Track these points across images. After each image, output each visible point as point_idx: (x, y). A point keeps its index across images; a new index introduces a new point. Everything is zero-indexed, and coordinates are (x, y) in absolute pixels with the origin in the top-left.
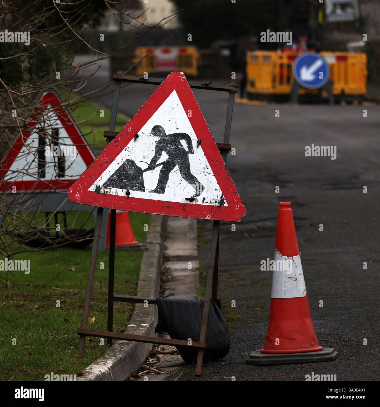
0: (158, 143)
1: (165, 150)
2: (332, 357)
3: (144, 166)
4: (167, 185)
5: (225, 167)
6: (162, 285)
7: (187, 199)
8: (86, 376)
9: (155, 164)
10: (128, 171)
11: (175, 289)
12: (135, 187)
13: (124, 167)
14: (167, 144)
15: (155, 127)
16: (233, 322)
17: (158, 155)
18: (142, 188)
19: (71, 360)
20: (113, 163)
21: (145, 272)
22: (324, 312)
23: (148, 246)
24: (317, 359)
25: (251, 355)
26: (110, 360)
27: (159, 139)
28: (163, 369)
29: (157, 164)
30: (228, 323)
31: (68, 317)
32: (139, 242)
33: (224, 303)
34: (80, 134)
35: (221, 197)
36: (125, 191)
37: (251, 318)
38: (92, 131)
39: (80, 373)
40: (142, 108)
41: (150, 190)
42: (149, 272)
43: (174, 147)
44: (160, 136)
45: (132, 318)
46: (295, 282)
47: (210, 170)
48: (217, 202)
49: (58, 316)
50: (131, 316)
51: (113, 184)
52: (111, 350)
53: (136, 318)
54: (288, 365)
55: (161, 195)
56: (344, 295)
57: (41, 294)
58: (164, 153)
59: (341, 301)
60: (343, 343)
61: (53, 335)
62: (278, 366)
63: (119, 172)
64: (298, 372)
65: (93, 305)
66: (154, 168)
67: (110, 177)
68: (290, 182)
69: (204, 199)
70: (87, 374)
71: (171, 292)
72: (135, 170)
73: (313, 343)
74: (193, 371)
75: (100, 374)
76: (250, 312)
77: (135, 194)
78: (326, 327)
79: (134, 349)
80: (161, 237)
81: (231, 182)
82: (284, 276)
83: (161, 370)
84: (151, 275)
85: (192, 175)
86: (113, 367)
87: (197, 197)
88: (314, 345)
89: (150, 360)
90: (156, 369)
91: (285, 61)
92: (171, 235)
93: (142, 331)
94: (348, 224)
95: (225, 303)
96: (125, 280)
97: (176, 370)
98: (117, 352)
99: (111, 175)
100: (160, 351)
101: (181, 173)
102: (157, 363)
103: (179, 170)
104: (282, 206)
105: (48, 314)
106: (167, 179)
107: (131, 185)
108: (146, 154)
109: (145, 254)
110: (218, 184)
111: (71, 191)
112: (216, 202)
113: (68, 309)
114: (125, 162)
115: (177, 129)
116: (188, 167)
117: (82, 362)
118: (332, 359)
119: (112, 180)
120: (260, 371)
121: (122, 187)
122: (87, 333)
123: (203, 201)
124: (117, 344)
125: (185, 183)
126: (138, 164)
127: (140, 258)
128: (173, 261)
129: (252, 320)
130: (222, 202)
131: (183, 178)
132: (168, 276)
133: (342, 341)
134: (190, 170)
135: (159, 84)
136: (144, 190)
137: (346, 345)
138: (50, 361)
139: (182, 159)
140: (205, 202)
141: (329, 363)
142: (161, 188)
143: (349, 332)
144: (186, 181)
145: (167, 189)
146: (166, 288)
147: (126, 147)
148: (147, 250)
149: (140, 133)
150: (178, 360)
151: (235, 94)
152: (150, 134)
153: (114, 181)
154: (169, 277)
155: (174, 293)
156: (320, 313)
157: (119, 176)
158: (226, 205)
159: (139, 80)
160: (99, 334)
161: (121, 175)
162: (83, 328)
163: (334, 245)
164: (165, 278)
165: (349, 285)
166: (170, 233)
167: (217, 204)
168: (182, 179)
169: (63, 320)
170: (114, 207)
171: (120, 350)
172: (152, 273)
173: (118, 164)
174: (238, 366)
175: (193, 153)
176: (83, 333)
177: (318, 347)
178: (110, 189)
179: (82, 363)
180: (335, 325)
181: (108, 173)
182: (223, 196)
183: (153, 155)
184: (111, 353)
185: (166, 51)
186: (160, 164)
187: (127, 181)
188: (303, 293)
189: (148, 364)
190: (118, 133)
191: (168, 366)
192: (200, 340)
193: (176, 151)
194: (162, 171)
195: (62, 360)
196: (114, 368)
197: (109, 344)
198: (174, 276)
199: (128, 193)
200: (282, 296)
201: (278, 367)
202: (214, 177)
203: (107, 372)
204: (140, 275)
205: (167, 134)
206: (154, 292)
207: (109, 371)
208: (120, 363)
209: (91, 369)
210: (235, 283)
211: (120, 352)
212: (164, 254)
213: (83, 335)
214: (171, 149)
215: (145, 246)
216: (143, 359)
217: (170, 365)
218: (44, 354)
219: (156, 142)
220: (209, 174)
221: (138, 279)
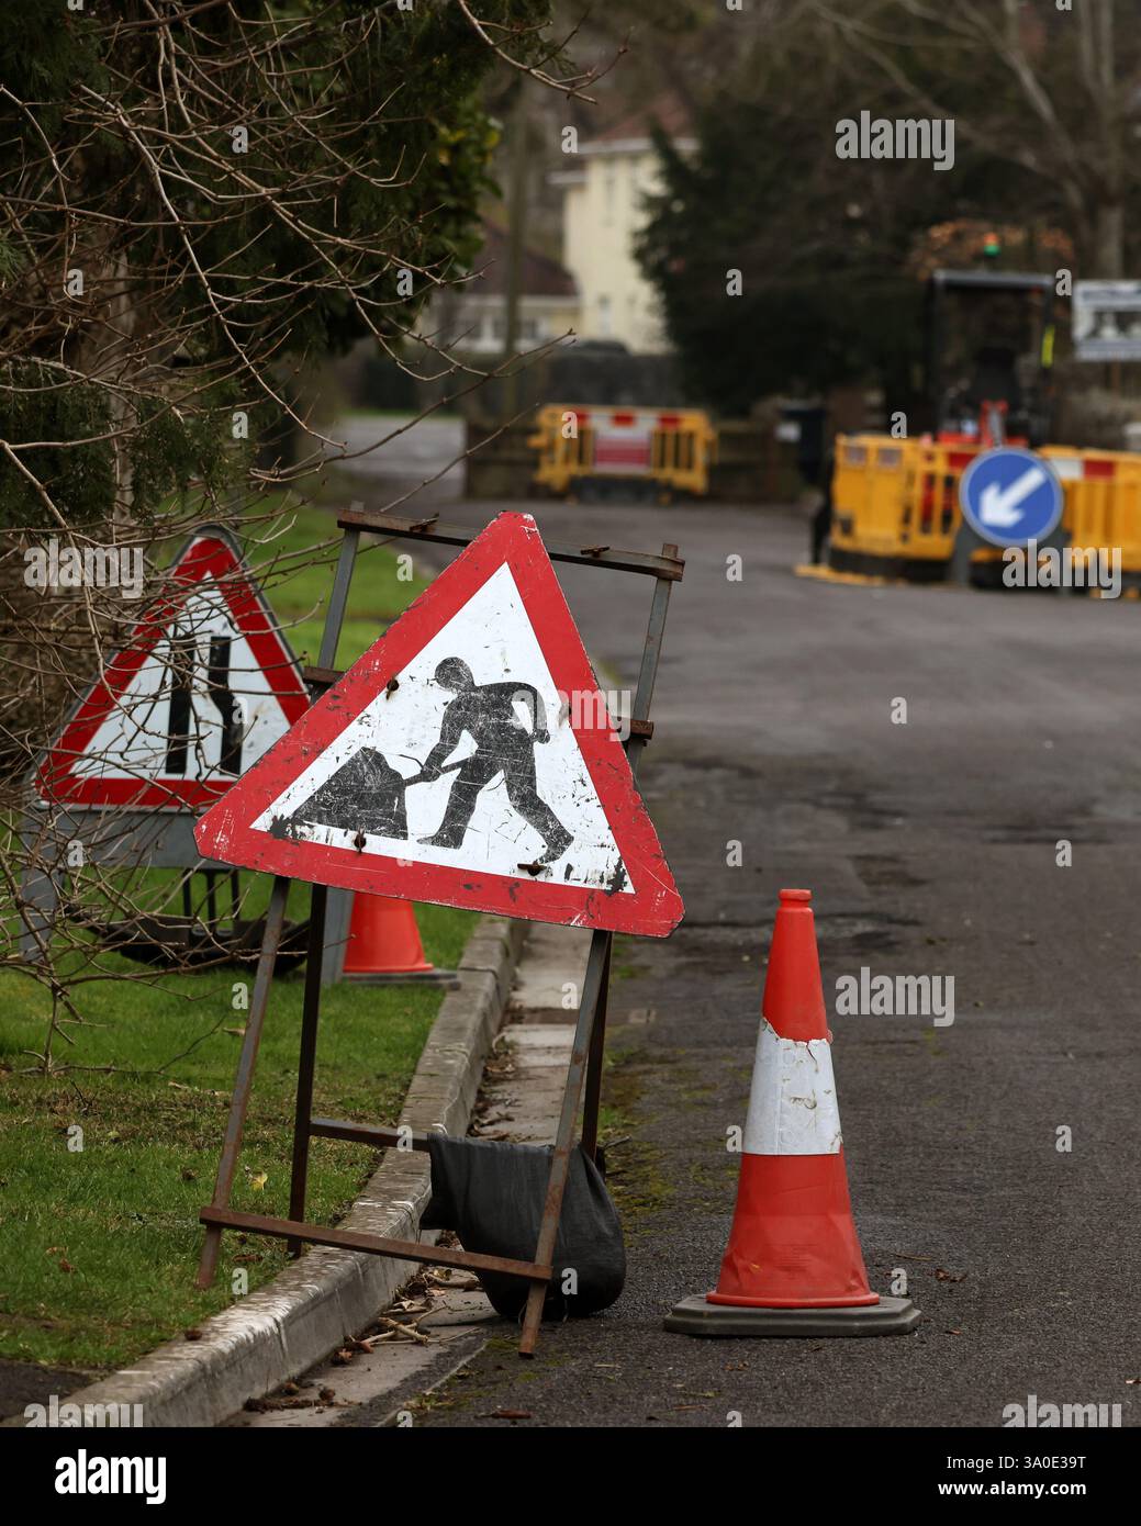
0: (454, 706)
1: (470, 728)
2: (904, 1325)
3: (408, 770)
4: (470, 824)
5: (632, 784)
6: (483, 1089)
7: (521, 867)
8: (208, 1340)
9: (439, 764)
10: (365, 782)
11: (517, 1103)
12: (381, 826)
13: (354, 767)
14: (476, 711)
15: (446, 662)
16: (655, 1208)
17: (449, 739)
18: (399, 829)
19: (175, 1293)
20: (323, 755)
21: (437, 1050)
22: (911, 1195)
23: (461, 977)
24: (861, 1328)
25: (680, 1305)
26: (285, 1298)
27: (455, 696)
28: (433, 1331)
29: (444, 765)
30: (642, 1208)
31: (194, 1169)
32: (438, 965)
33: (642, 1152)
34: (289, 660)
35: (618, 867)
36: (352, 834)
37: (707, 1200)
38: (305, 656)
39: (193, 1332)
40: (413, 607)
41: (422, 837)
42: (448, 1053)
43: (494, 720)
44: (458, 687)
45: (373, 1183)
46: (812, 1112)
47: (591, 788)
48: (605, 881)
49: (169, 1165)
50: (370, 1176)
51: (320, 814)
52: (295, 1271)
53: (384, 1181)
54: (776, 1340)
55: (451, 850)
56: (976, 1148)
57: (135, 1098)
58: (466, 734)
59: (964, 1163)
60: (946, 1285)
61: (140, 1219)
62: (752, 1340)
63: (338, 781)
64: (801, 1361)
65: (272, 1140)
66: (435, 777)
67: (312, 793)
68: (897, 814)
69: (569, 869)
70: (213, 1335)
71: (503, 1112)
72: (383, 778)
73: (853, 1283)
74: (517, 1341)
75: (251, 1336)
76: (709, 1181)
77: (378, 845)
78: (907, 1237)
79: (360, 1272)
80: (506, 953)
81: (647, 825)
82: (782, 1092)
83: (427, 1333)
84: (451, 1062)
85: (541, 802)
86: (290, 1320)
87: (551, 864)
88: (856, 1288)
89: (405, 1304)
90: (416, 1329)
91: (941, 467)
92: (539, 948)
93: (392, 1221)
94: (1032, 943)
95: (648, 1151)
96: (378, 1072)
97: (470, 1335)
98: (308, 1276)
99: (317, 788)
100: (438, 1279)
101: (510, 795)
102: (424, 1311)
103: (504, 786)
104: (786, 900)
105: (142, 1157)
106: (471, 809)
107: (370, 821)
108: (415, 737)
109: (450, 999)
110: (610, 832)
111: (204, 827)
112: (602, 881)
113: (198, 1147)
114: (357, 755)
115: (507, 670)
116: (532, 781)
117: (204, 1300)
118: (901, 1331)
119: (317, 804)
120: (698, 1353)
121: (344, 825)
122: (225, 1221)
123: (567, 876)
124: (314, 1254)
125: (519, 820)
126: (394, 763)
127: (432, 1010)
128: (530, 1022)
129: (707, 1204)
130: (617, 882)
131: (515, 807)
132: (507, 1063)
133: (942, 1279)
134: (535, 788)
135: (465, 543)
136: (405, 836)
137: (950, 1291)
138: (118, 1293)
139: (515, 756)
140: (571, 877)
141: (893, 1341)
142: (451, 833)
143: (970, 1254)
144: (522, 818)
145: (468, 836)
146: (495, 1100)
147: (362, 715)
148: (456, 987)
149: (402, 678)
150: (481, 1309)
151: (674, 582)
152: (431, 682)
153: (323, 805)
154: (509, 1068)
155: (511, 1116)
156: (898, 1197)
157: (337, 792)
158: (629, 889)
159: (407, 529)
160: (260, 1226)
161: (344, 792)
162: (218, 1206)
163: (981, 1004)
164: (496, 1070)
165: (995, 1120)
166: (537, 941)
167: (605, 886)
168: (513, 811)
169: (178, 1176)
170: (319, 878)
171: (318, 1271)
172: (454, 1057)
173: (338, 758)
174: (640, 1334)
175: (547, 740)
176: (215, 1219)
177: (867, 1293)
178: (311, 827)
179: (206, 1304)
180: (933, 1232)
181: (309, 783)
182: (623, 865)
183: (433, 739)
184: (293, 1279)
185: (624, 420)
186: (453, 767)
187: (360, 808)
188: (832, 1144)
189: (398, 1313)
190: (342, 673)
191: (450, 1322)
192: (538, 1258)
193: (500, 733)
194: (457, 787)
195: (151, 1291)
196: (293, 1322)
197: (291, 1254)
198: (522, 1065)
199: (360, 842)
200: (772, 1149)
201: (750, 1343)
202: (601, 811)
203: (272, 1333)
204: (422, 1060)
205: (477, 684)
206: (449, 1110)
207: (276, 1331)
208: (312, 1309)
209: (225, 1323)
210: (685, 1097)
211: (316, 1276)
212: (509, 1000)
213: (214, 1227)
214: (488, 726)
215: (454, 976)
216: (385, 1298)
217: (454, 1321)
218: (104, 1271)
219: (445, 704)
220: (588, 800)
221: (414, 1072)
